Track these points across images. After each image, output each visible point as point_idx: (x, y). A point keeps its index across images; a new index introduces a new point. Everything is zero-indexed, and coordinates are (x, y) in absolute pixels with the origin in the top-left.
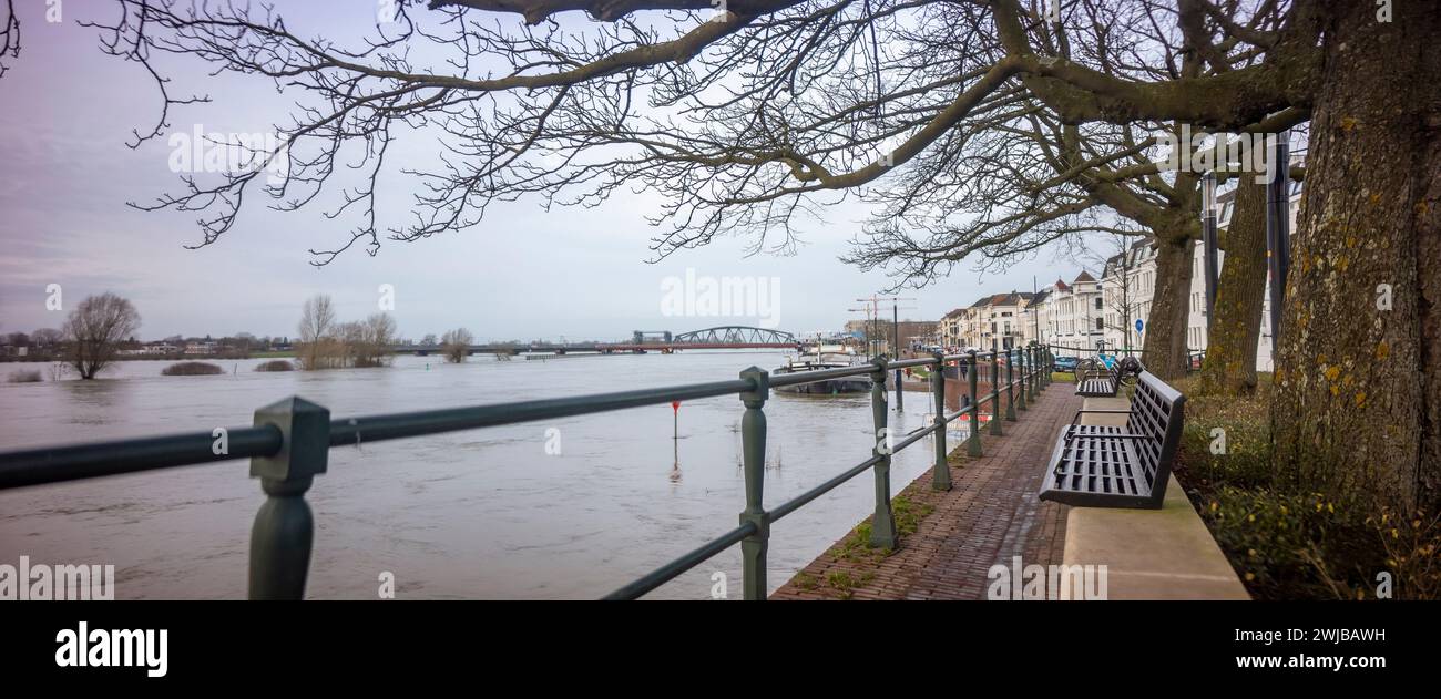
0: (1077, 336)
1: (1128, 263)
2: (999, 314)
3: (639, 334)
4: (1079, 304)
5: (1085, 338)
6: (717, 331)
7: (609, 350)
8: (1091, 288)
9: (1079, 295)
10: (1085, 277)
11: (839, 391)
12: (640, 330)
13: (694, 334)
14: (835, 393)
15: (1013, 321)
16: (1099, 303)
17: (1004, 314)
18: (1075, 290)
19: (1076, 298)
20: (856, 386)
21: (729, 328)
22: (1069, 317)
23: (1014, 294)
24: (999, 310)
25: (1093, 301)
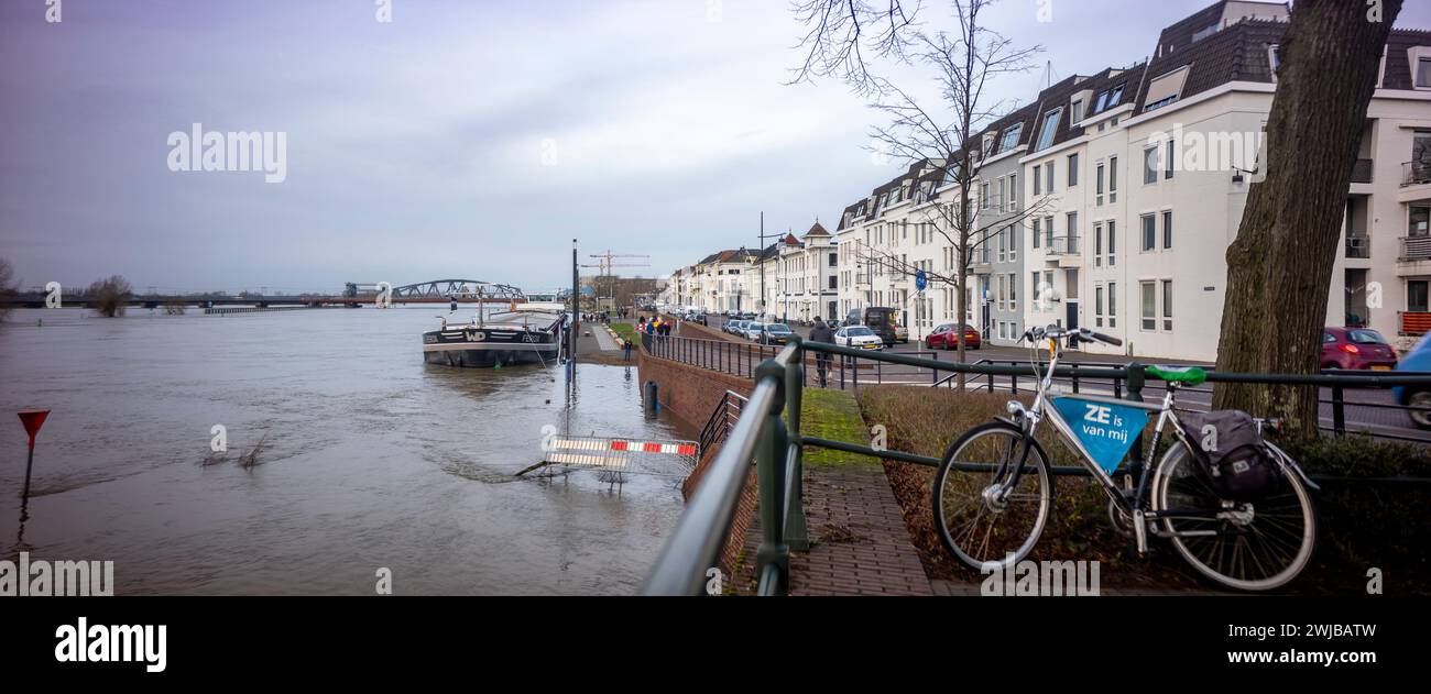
0: (807, 296)
1: (869, 212)
2: (726, 271)
3: (352, 287)
4: (811, 258)
5: (816, 298)
6: (439, 285)
7: (317, 303)
8: (824, 243)
9: (811, 250)
10: (818, 230)
11: (505, 364)
12: (353, 282)
13: (414, 287)
14: (498, 366)
15: (740, 279)
16: (833, 260)
17: (731, 272)
18: (807, 245)
19: (807, 254)
20: (529, 357)
21: (452, 282)
22: (800, 274)
23: (742, 250)
24: (726, 267)
25: (826, 257)
